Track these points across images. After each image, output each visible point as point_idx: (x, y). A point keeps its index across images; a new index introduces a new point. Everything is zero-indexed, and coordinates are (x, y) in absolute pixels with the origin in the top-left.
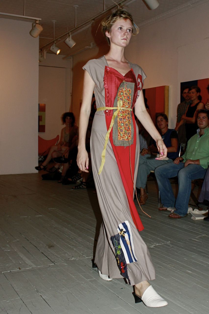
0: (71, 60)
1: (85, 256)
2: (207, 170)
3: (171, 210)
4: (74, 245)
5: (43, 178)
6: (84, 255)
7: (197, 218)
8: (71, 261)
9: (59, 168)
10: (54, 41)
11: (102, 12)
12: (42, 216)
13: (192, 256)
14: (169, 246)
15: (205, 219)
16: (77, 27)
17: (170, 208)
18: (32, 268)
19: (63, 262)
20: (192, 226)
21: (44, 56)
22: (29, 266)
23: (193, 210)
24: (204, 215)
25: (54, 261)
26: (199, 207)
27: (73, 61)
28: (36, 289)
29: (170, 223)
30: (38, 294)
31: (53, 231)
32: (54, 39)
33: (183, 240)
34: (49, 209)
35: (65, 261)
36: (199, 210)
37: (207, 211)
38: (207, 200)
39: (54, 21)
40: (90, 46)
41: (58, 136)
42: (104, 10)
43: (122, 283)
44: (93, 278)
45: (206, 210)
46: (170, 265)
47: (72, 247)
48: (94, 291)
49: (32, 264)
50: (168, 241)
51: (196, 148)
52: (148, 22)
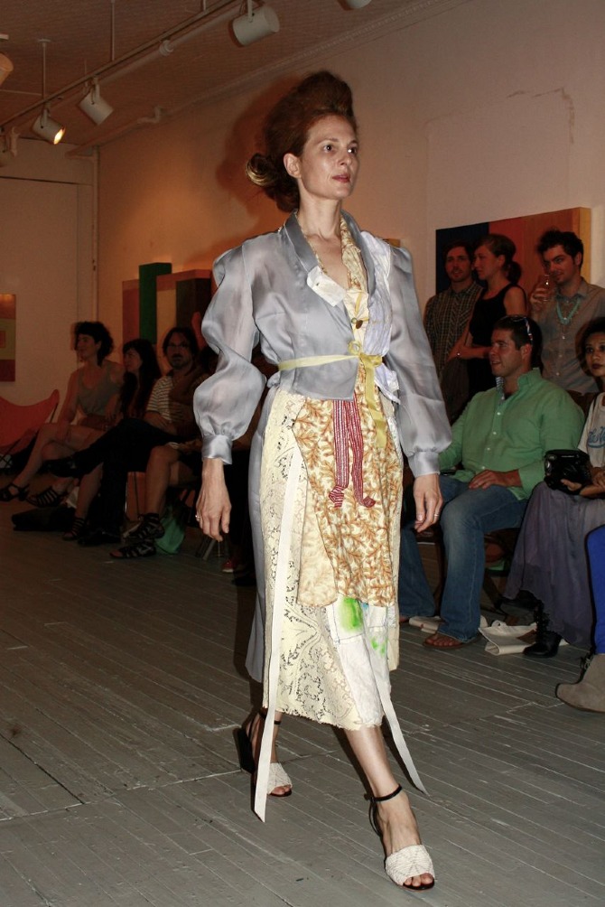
0: (94, 158)
1: (175, 776)
2: (528, 501)
3: (422, 626)
4: (136, 739)
5: (14, 526)
6: (170, 774)
7: (503, 650)
8: (132, 791)
9: (66, 494)
10: (44, 103)
11: (196, 15)
12: (26, 647)
13: (504, 772)
14: (427, 739)
15: (526, 651)
16: (119, 60)
17: (416, 617)
18: (15, 818)
19: (108, 797)
20: (488, 674)
21: (10, 148)
22: (5, 811)
23: (490, 625)
24: (523, 639)
25: (81, 795)
26: (506, 615)
27: (99, 160)
28: (36, 887)
29: (423, 666)
30: (42, 903)
31: (66, 696)
32: (45, 95)
33: (467, 721)
34: (46, 625)
35: (114, 793)
36: (508, 624)
37: (534, 626)
38: (528, 592)
39: (44, 42)
40: (154, 116)
41: (56, 393)
42: (202, 10)
43: (297, 862)
44: (207, 848)
45: (529, 625)
46: (438, 803)
47: (130, 748)
48: (214, 888)
49: (12, 805)
50: (421, 723)
51: (495, 433)
52: (334, 43)
